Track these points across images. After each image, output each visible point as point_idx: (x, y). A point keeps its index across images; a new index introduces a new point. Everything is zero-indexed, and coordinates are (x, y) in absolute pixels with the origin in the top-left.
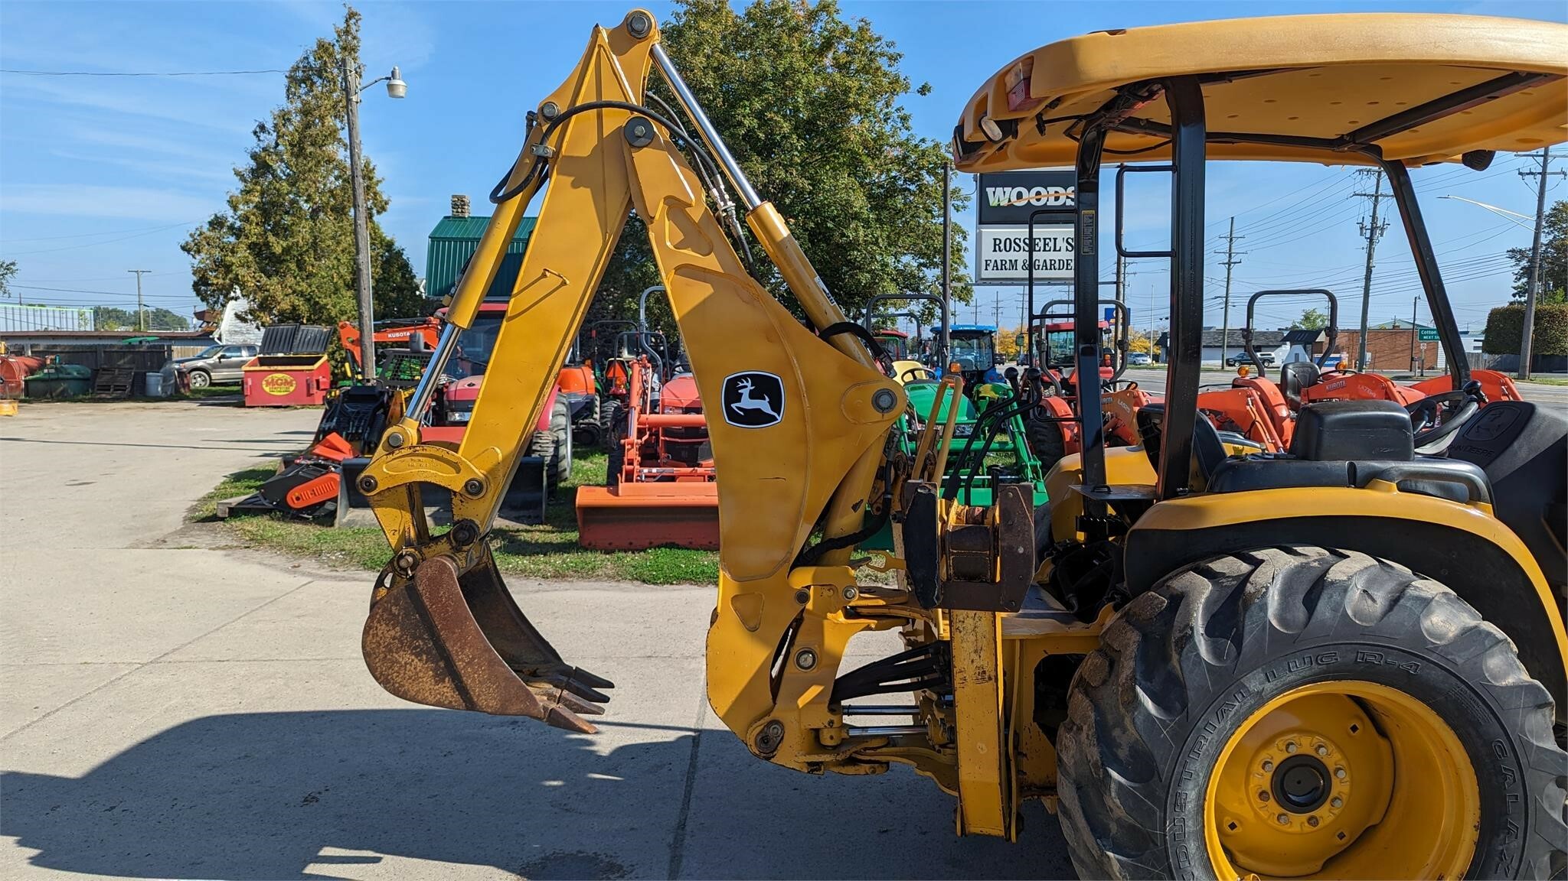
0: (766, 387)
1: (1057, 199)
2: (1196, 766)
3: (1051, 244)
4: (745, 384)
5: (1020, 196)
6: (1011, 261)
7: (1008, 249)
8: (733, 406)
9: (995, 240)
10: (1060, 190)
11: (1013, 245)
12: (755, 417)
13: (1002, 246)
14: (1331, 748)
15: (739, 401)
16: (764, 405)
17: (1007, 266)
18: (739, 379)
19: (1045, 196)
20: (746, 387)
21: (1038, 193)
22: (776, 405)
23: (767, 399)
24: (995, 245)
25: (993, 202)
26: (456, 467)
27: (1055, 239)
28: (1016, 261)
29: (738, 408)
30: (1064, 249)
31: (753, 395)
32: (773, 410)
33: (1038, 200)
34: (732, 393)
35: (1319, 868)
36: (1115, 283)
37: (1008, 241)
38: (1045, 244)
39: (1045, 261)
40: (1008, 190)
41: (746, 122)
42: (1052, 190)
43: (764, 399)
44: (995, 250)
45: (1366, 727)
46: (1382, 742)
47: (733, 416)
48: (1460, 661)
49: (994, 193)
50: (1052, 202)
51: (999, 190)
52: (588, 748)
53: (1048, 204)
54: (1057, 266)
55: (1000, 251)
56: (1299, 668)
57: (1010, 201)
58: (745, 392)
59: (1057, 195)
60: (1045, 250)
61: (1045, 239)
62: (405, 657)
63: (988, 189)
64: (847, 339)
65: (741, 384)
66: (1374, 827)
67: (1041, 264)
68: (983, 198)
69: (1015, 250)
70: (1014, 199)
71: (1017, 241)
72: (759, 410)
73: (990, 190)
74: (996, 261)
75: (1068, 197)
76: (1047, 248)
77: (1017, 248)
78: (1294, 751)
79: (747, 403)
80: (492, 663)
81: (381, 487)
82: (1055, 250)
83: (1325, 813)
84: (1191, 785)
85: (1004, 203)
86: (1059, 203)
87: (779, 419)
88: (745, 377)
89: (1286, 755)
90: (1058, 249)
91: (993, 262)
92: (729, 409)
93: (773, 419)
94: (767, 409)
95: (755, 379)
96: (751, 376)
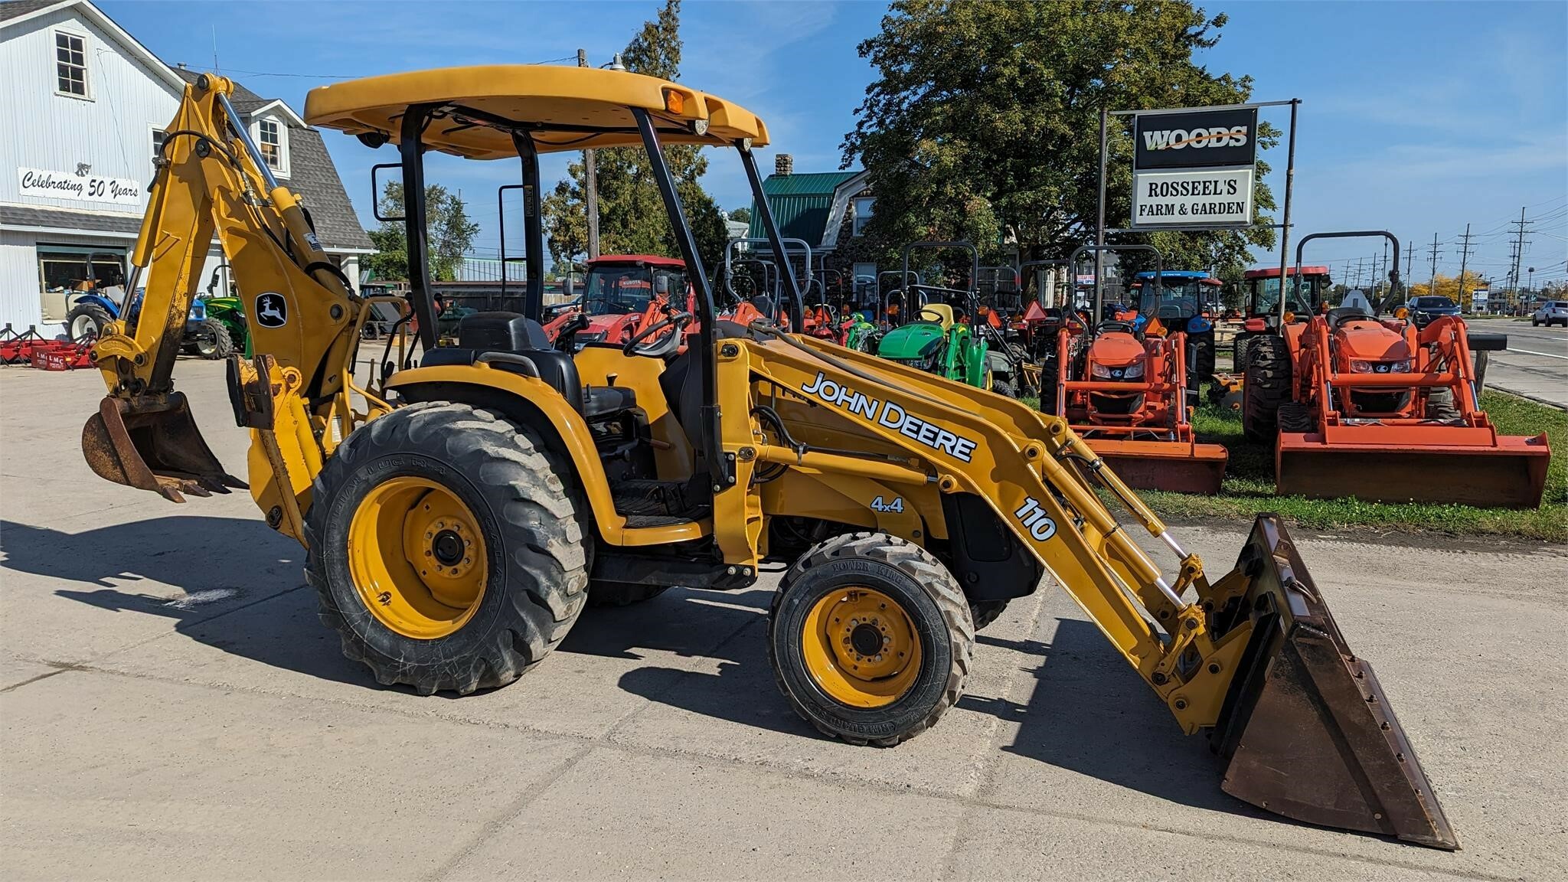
1: (1219, 140)
3: (1212, 187)
4: (266, 300)
5: (1179, 138)
6: (1167, 206)
7: (1164, 194)
8: (262, 314)
9: (1151, 184)
10: (1224, 130)
11: (1170, 189)
12: (273, 321)
13: (1158, 191)
15: (265, 311)
16: (276, 313)
17: (1163, 211)
18: (263, 297)
19: (1206, 138)
21: (1199, 135)
22: (283, 314)
23: (278, 310)
24: (1151, 189)
25: (1150, 146)
26: (131, 346)
27: (1216, 182)
28: (1173, 205)
29: (264, 315)
30: (1225, 192)
31: (272, 308)
32: (281, 317)
33: (1199, 142)
34: (261, 306)
36: (1282, 226)
37: (1165, 185)
38: (1205, 188)
39: (1204, 205)
40: (1166, 133)
42: (1214, 131)
44: (1151, 195)
47: (261, 320)
48: (466, 468)
49: (1152, 137)
50: (1214, 144)
51: (1157, 134)
53: (1210, 146)
54: (1217, 209)
55: (1156, 195)
56: (383, 468)
57: (1168, 144)
58: (267, 305)
59: (1220, 136)
60: (1204, 194)
61: (1205, 183)
62: (100, 453)
63: (1145, 133)
64: (322, 273)
65: (264, 301)
67: (1200, 208)
69: (1172, 194)
70: (1172, 142)
71: (1175, 185)
72: (274, 317)
73: (1147, 135)
74: (1151, 206)
75: (1231, 138)
76: (1207, 192)
77: (1174, 193)
79: (268, 312)
82: (1215, 193)
85: (1162, 146)
86: (1222, 144)
87: (285, 322)
88: (266, 296)
90: (1218, 192)
91: (1148, 207)
92: (260, 317)
93: (281, 322)
94: (279, 316)
95: (272, 297)
96: (269, 295)
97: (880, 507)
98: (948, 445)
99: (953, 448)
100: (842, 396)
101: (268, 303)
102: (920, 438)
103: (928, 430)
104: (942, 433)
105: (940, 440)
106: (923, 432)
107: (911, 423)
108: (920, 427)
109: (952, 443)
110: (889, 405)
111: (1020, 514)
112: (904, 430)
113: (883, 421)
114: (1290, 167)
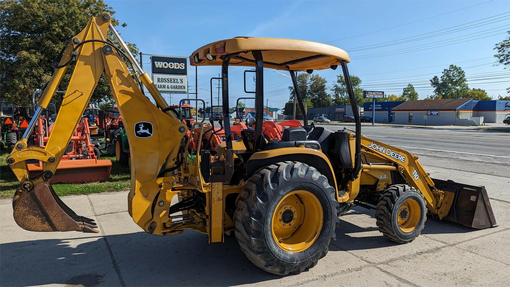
0: (147, 126)
1: (177, 67)
2: (270, 214)
3: (176, 81)
4: (141, 125)
5: (165, 65)
6: (163, 85)
7: (162, 81)
8: (138, 132)
9: (158, 78)
10: (178, 64)
11: (164, 80)
12: (145, 135)
13: (160, 80)
14: (293, 207)
15: (140, 130)
16: (147, 131)
17: (162, 87)
18: (139, 124)
19: (173, 65)
20: (141, 126)
21: (171, 64)
22: (151, 131)
23: (148, 130)
24: (158, 80)
25: (157, 66)
26: (45, 154)
27: (177, 79)
28: (165, 85)
29: (139, 132)
30: (180, 82)
31: (144, 129)
32: (150, 133)
33: (171, 67)
34: (137, 128)
35: (290, 236)
36: (195, 93)
37: (162, 79)
38: (174, 81)
39: (174, 86)
40: (162, 63)
41: (57, 30)
42: (175, 64)
43: (147, 130)
44: (158, 82)
45: (299, 202)
46: (302, 205)
47: (138, 135)
48: (319, 184)
49: (157, 63)
50: (175, 68)
51: (159, 63)
52: (67, 247)
53: (174, 68)
54: (178, 87)
55: (160, 82)
56: (290, 188)
57: (162, 66)
58: (141, 128)
59: (177, 65)
60: (174, 82)
61: (174, 79)
62: (30, 217)
63: (155, 62)
64: (170, 112)
65: (140, 125)
66: (301, 225)
67: (173, 87)
68: (153, 65)
69: (164, 82)
70: (164, 66)
71: (165, 79)
73: (156, 62)
74: (158, 85)
75: (180, 66)
76: (175, 82)
77: (165, 82)
78: (286, 209)
79: (142, 131)
80: (63, 215)
81: (16, 162)
82: (177, 83)
83: (292, 222)
84: (269, 218)
85: (161, 67)
86: (178, 68)
87: (152, 135)
88: (141, 123)
89: (285, 210)
90: (178, 82)
92: (136, 133)
93: (150, 135)
94: (148, 132)
95: (144, 124)
96: (143, 123)
97: (381, 178)
98: (400, 158)
99: (401, 159)
100: (378, 148)
101: (142, 126)
102: (395, 157)
103: (396, 155)
104: (399, 155)
105: (399, 157)
106: (395, 156)
107: (393, 153)
108: (395, 154)
109: (401, 158)
110: (388, 149)
111: (413, 174)
112: (391, 156)
113: (387, 154)
114: (196, 77)
